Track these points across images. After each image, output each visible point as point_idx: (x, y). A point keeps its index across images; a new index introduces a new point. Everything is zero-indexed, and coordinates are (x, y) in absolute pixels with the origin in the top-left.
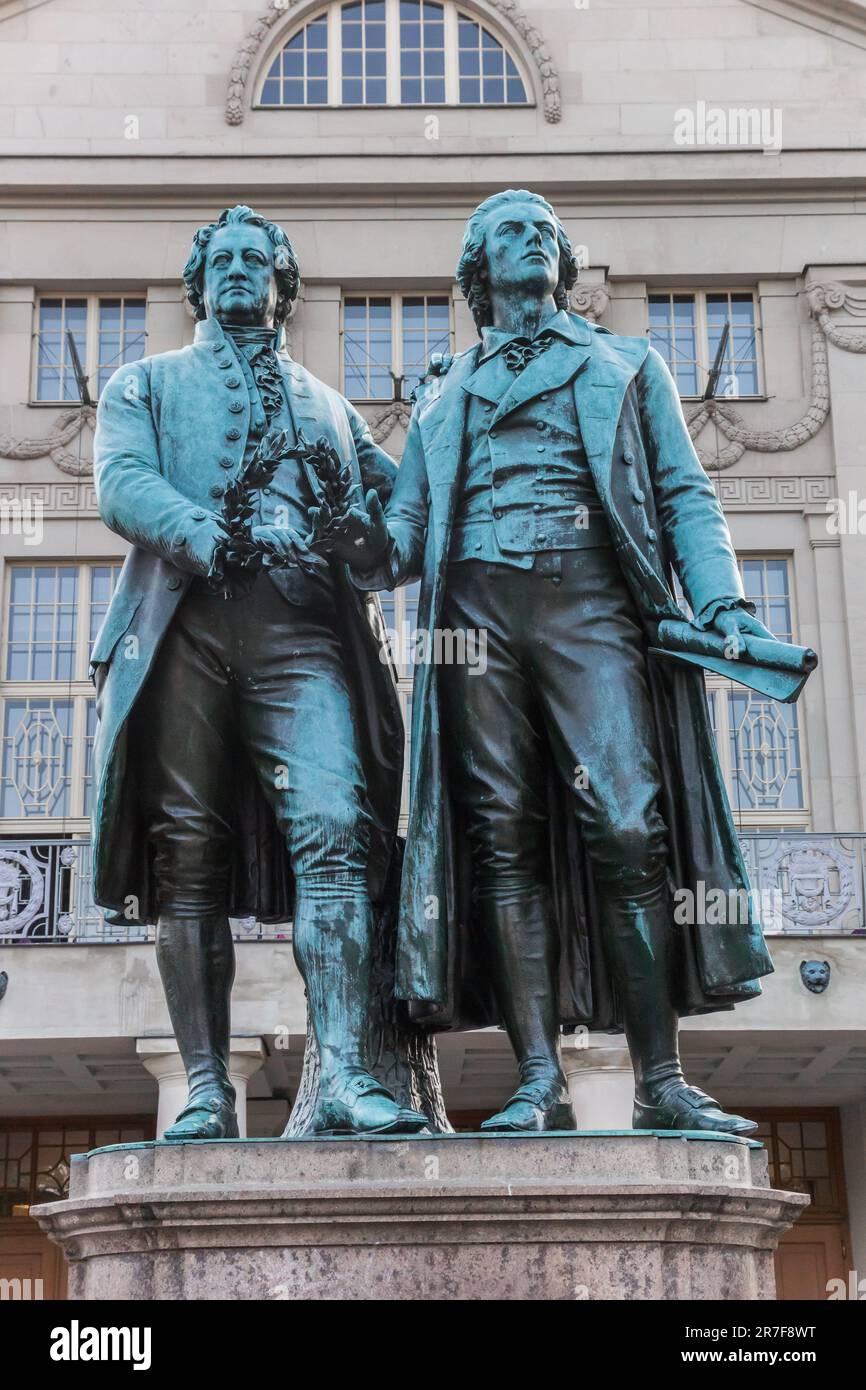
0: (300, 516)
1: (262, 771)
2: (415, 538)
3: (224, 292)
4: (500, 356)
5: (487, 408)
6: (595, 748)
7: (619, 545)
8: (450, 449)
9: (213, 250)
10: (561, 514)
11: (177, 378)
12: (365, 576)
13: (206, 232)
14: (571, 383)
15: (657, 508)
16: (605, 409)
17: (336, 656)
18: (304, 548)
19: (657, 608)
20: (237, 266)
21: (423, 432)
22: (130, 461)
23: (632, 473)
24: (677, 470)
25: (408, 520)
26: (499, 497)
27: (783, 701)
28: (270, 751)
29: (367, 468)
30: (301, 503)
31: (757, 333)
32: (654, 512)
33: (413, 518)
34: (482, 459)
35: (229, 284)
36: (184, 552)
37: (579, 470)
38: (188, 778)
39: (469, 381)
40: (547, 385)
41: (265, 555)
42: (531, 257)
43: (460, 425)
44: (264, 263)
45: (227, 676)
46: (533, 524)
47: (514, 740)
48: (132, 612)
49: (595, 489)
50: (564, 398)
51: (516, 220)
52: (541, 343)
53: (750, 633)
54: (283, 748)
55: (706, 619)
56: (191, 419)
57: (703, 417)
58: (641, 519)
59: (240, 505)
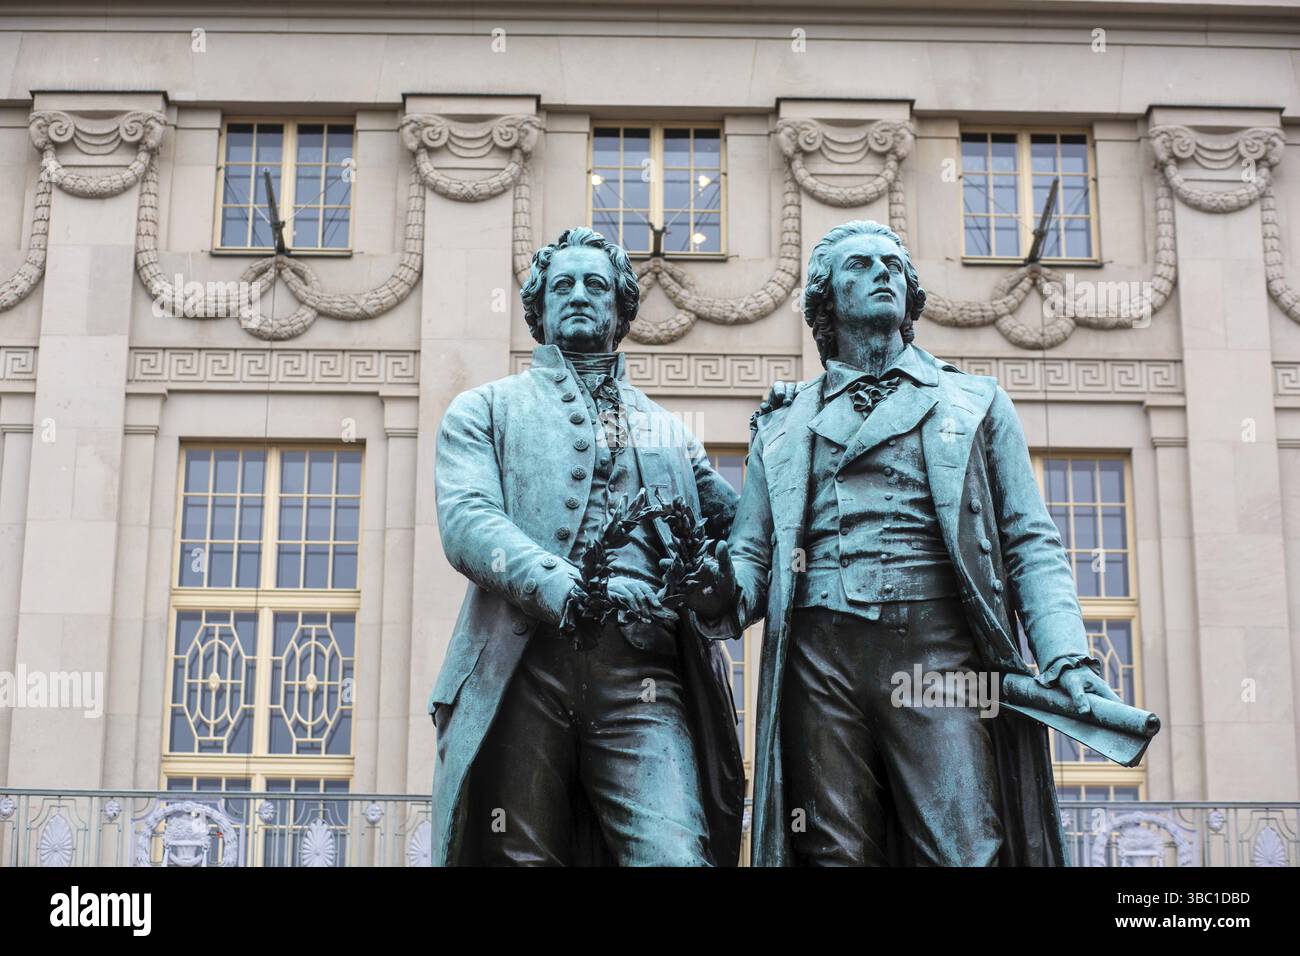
0: (644, 556)
1: (604, 817)
2: (759, 581)
3: (566, 318)
4: (846, 394)
5: (834, 450)
6: (938, 803)
7: (965, 597)
8: (795, 491)
9: (555, 273)
10: (908, 564)
11: (520, 411)
12: (711, 624)
13: (546, 253)
14: (919, 428)
15: (1003, 555)
16: (954, 457)
17: (677, 699)
18: (657, 603)
19: (1002, 661)
20: (579, 291)
21: (768, 470)
22: (477, 501)
23: (979, 521)
24: (1024, 517)
25: (750, 559)
26: (847, 543)
27: (1126, 765)
28: (614, 798)
29: (705, 496)
30: (646, 544)
31: (1091, 184)
32: (1000, 560)
33: (755, 557)
34: (829, 503)
35: (570, 310)
36: (535, 600)
37: (927, 519)
38: (529, 822)
39: (815, 421)
40: (895, 430)
41: (620, 611)
42: (879, 294)
43: (806, 466)
44: (605, 288)
45: (569, 719)
46: (880, 574)
47: (857, 791)
48: (477, 654)
49: (942, 539)
50: (912, 443)
51: (864, 254)
52: (889, 384)
53: (1094, 692)
54: (627, 796)
55: (1052, 677)
56: (535, 456)
57: (1026, 284)
58: (988, 569)
59: (599, 565)
